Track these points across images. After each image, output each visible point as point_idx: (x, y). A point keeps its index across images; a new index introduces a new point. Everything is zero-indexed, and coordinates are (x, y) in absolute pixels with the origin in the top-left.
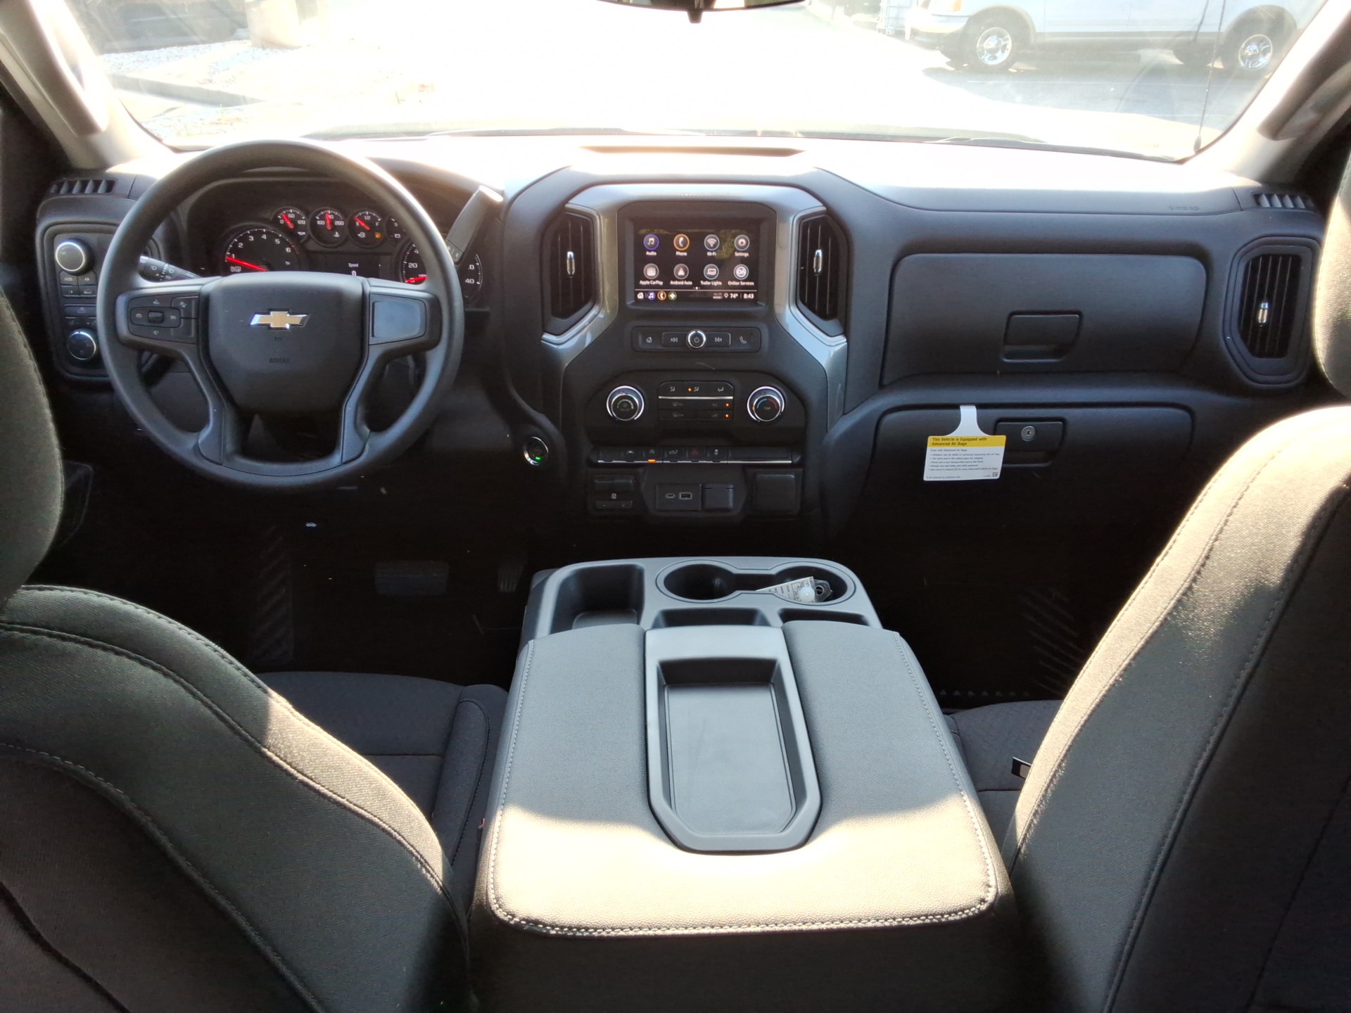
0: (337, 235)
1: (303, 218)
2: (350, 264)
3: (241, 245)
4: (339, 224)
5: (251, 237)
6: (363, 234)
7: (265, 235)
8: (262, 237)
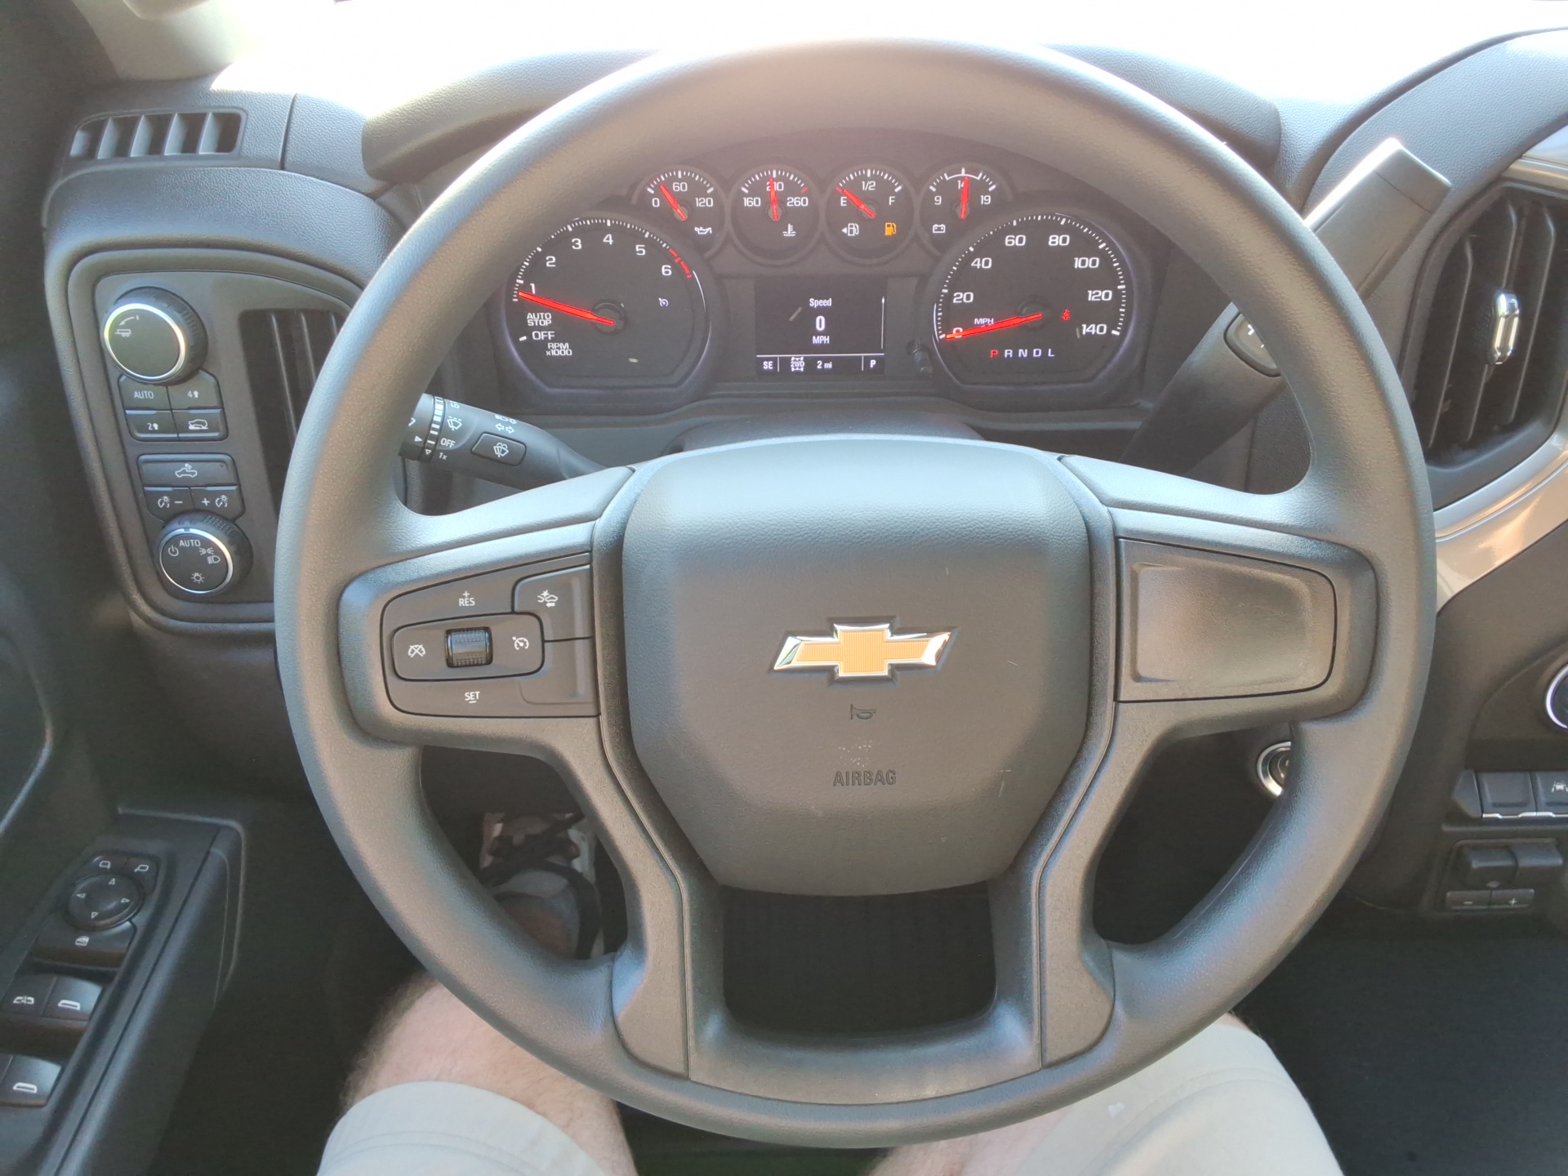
0: (790, 232)
1: (710, 191)
2: (811, 300)
3: (551, 261)
4: (797, 203)
5: (577, 242)
6: (854, 228)
7: (610, 236)
8: (605, 240)
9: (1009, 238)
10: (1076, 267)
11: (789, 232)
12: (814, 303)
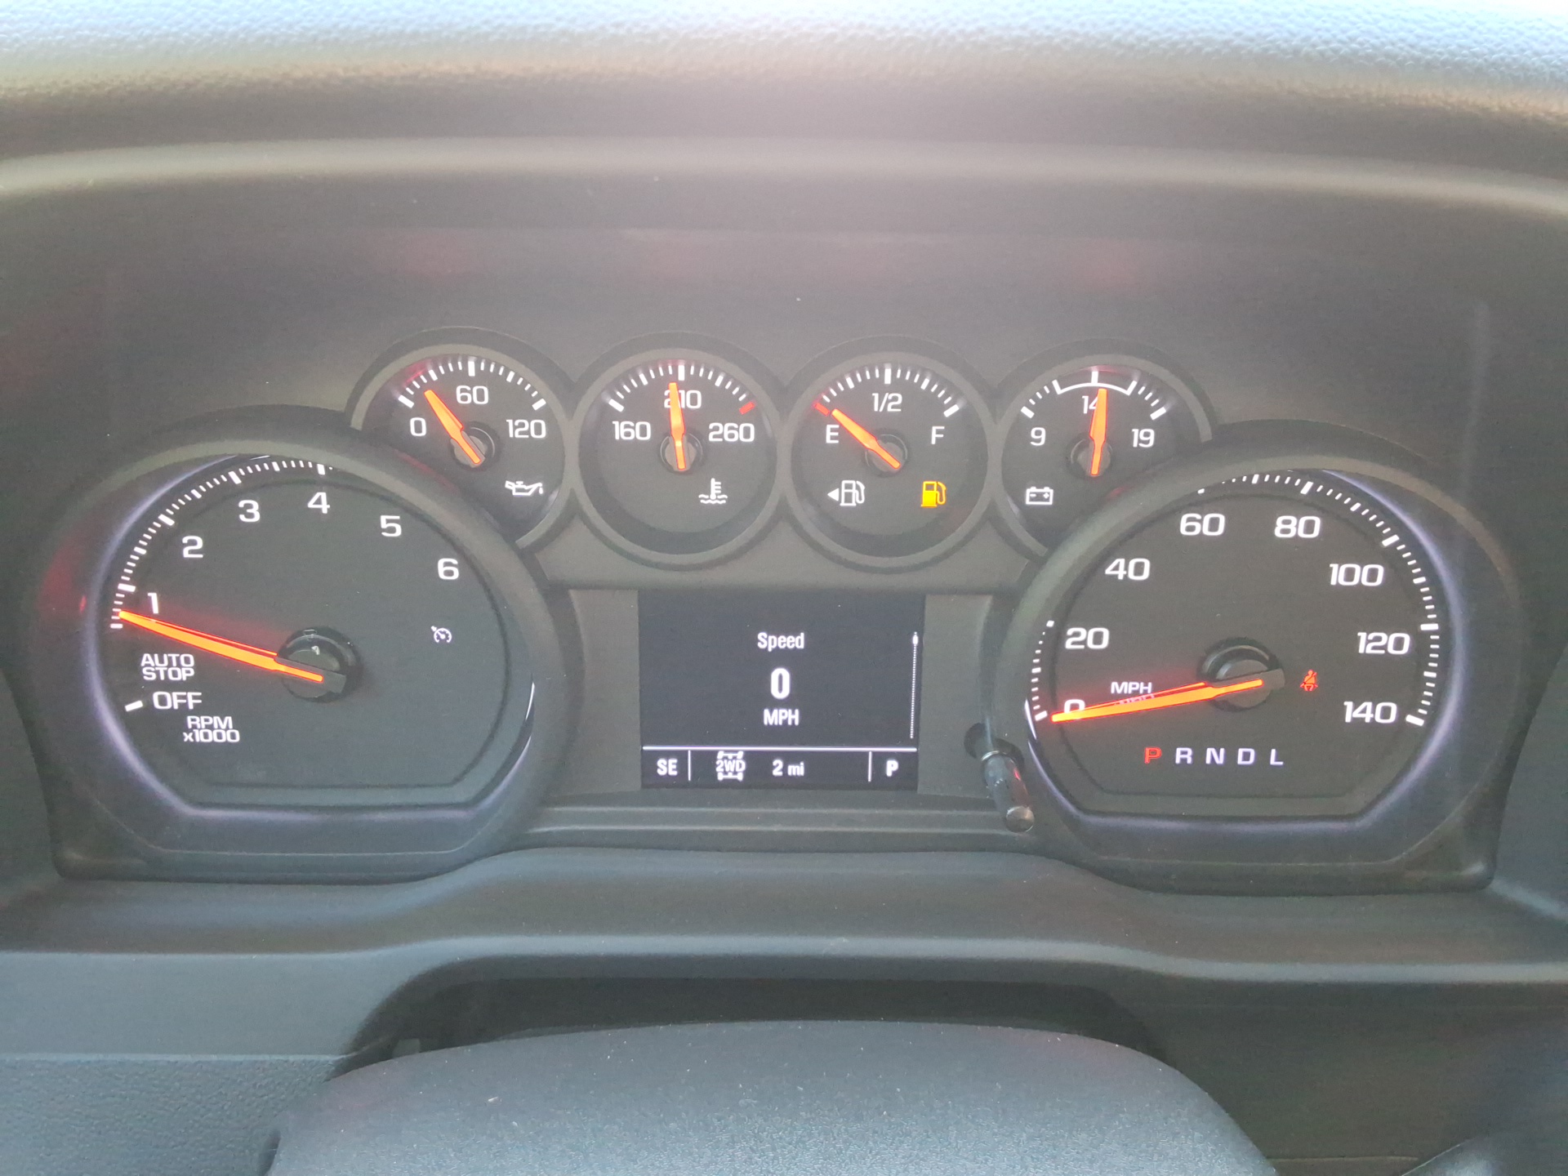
0: (715, 495)
1: (538, 405)
2: (762, 636)
3: (193, 547)
4: (731, 436)
5: (249, 506)
6: (854, 491)
7: (323, 495)
8: (311, 505)
9: (1189, 520)
10: (1333, 582)
11: (713, 496)
12: (766, 641)
